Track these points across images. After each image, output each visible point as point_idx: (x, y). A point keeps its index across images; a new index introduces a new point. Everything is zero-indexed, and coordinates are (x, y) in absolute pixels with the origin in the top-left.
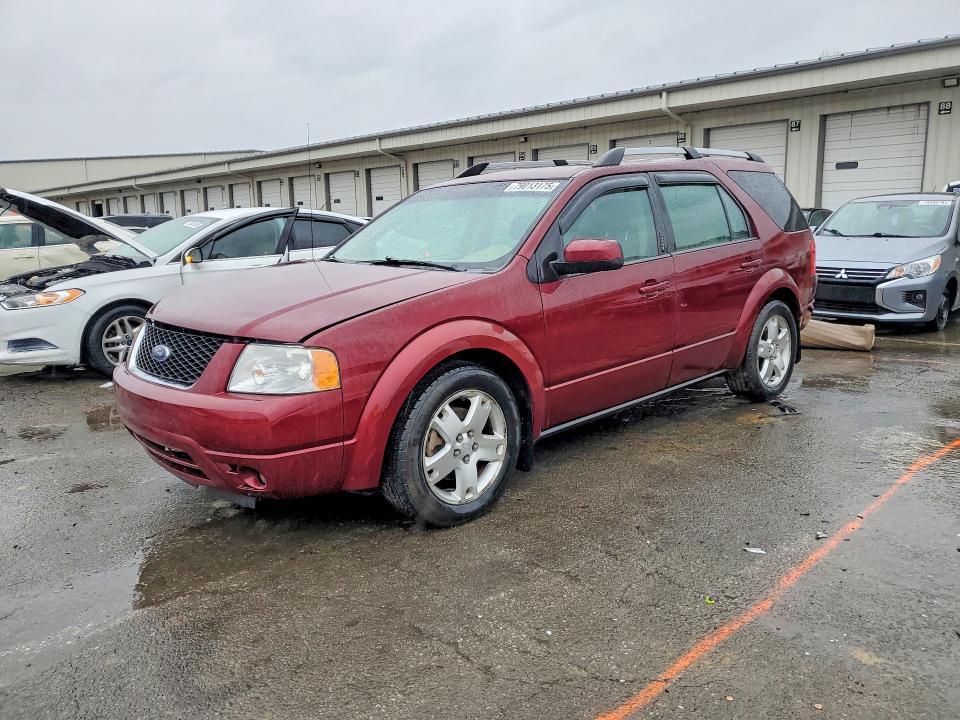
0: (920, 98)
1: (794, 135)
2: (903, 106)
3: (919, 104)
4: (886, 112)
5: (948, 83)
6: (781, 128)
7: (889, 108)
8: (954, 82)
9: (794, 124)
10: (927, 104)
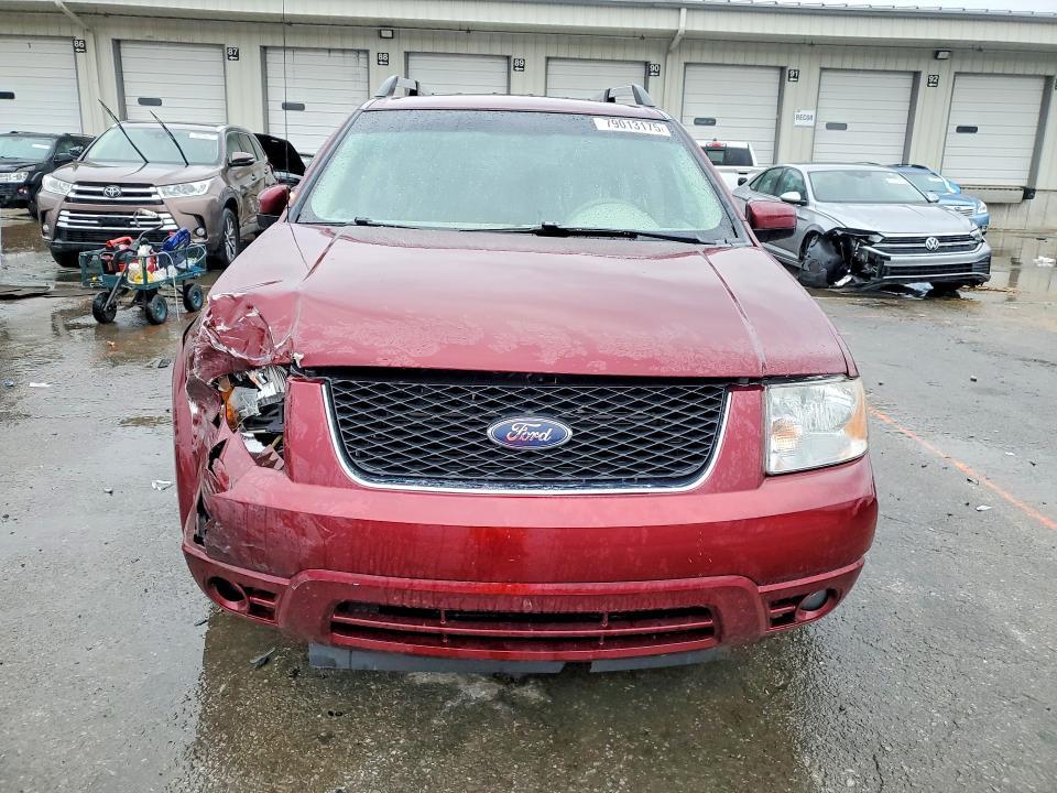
0: (360, 45)
1: (231, 64)
2: (343, 51)
3: (358, 51)
4: (327, 54)
5: (384, 34)
6: (216, 55)
7: (330, 50)
8: (389, 34)
9: (231, 52)
10: (367, 52)
